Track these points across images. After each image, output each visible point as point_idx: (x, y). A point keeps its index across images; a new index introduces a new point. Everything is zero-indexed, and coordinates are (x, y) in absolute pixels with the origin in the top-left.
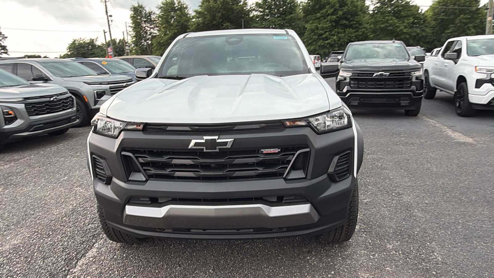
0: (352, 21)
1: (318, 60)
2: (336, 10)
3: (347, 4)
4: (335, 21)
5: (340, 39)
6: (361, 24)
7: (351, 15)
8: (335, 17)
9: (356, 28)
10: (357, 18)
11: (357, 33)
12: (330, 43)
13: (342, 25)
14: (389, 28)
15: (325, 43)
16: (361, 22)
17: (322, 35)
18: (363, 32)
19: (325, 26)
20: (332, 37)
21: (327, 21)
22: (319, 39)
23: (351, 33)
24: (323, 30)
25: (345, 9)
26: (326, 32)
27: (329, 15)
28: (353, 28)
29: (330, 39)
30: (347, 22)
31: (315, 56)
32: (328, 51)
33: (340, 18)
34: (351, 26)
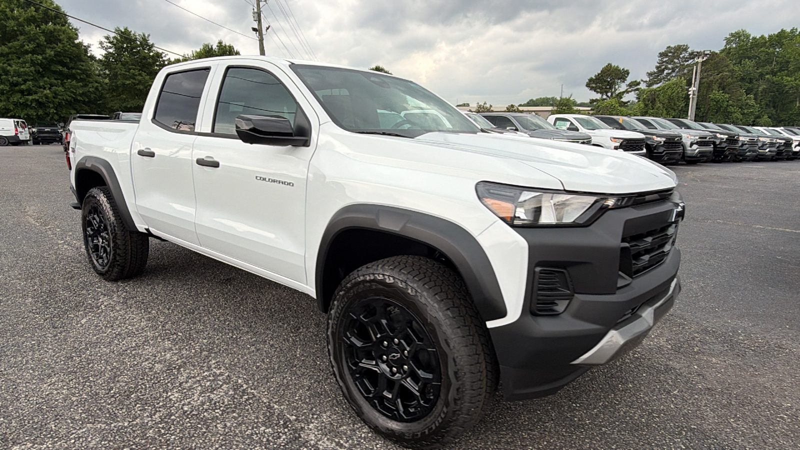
0: (72, 68)
1: (23, 128)
2: (39, 45)
3: (60, 41)
4: (41, 65)
5: (56, 95)
6: (89, 76)
7: (70, 58)
8: (40, 57)
9: (81, 80)
10: (82, 66)
11: (86, 89)
12: (38, 100)
13: (55, 72)
14: (138, 87)
15: (27, 100)
16: (89, 72)
17: (17, 84)
18: (97, 89)
19: (22, 69)
20: (42, 90)
21: (25, 63)
22: (12, 92)
23: (76, 88)
24: (19, 76)
25: (59, 47)
26: (25, 81)
27: (27, 52)
28: (78, 81)
29: (36, 93)
30: (65, 70)
31: (16, 120)
32: (35, 114)
33: (51, 61)
34: (73, 77)
